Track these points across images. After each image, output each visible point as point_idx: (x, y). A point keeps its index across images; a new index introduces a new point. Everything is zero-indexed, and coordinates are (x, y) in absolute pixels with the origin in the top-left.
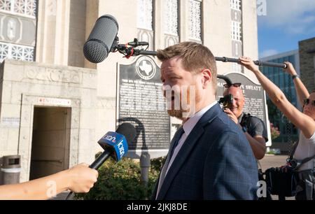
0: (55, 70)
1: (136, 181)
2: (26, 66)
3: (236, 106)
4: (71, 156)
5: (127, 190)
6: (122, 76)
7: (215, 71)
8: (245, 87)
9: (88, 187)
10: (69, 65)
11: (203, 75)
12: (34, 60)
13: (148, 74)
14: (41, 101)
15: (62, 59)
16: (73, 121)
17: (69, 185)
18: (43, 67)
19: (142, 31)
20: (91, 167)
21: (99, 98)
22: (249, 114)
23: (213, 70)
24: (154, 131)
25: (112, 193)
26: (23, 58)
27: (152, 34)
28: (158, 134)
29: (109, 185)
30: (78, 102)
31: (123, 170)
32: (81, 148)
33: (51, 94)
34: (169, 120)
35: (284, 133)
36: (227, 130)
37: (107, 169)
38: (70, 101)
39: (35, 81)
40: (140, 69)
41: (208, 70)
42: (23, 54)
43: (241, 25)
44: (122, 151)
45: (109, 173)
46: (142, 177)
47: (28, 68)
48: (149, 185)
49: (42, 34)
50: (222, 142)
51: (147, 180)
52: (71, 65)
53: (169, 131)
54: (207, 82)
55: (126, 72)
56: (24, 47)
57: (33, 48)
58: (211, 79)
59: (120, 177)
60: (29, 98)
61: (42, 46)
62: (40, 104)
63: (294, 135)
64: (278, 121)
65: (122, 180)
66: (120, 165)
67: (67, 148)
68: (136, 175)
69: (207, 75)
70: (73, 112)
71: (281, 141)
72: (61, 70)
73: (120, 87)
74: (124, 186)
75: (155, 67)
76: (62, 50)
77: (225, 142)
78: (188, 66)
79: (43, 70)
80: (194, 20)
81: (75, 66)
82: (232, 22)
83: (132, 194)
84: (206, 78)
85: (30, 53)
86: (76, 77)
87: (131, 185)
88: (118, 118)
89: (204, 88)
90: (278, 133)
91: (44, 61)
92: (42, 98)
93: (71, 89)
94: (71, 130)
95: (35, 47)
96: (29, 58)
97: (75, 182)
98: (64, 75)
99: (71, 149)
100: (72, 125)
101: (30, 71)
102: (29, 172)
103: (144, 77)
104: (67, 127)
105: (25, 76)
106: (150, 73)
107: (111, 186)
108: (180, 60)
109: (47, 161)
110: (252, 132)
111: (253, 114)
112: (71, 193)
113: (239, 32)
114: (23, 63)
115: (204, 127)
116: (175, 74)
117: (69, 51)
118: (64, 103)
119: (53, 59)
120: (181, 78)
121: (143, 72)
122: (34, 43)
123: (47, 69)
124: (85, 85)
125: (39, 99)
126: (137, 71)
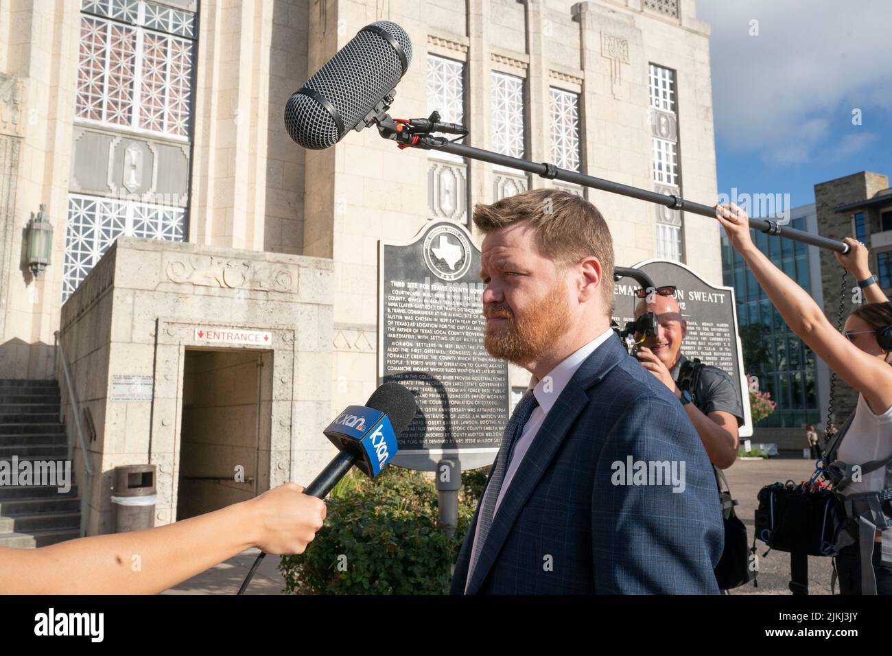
0: (234, 263)
1: (429, 524)
2: (166, 254)
3: (665, 341)
4: (273, 466)
5: (407, 545)
6: (391, 273)
7: (609, 260)
8: (686, 295)
9: (301, 541)
10: (266, 249)
11: (583, 270)
12: (186, 237)
13: (452, 267)
14: (201, 335)
15: (250, 237)
16: (277, 383)
17: (256, 536)
18: (206, 254)
19: (440, 166)
20: (309, 491)
21: (338, 327)
22: (697, 361)
23: (606, 259)
24: (469, 403)
25: (370, 554)
26: (159, 234)
27: (464, 171)
28: (478, 410)
29: (364, 534)
30: (289, 336)
31: (397, 499)
32: (297, 446)
33: (225, 319)
34: (506, 376)
35: (785, 404)
36: (645, 394)
37: (358, 496)
38: (269, 334)
39: (187, 289)
40: (433, 256)
41: (594, 258)
42: (160, 226)
43: (677, 148)
44: (381, 452)
45: (363, 505)
46: (442, 515)
47: (171, 257)
48: (459, 535)
49: (205, 177)
50: (635, 423)
51: (453, 521)
52: (272, 250)
53: (505, 403)
54: (591, 286)
55: (401, 264)
56: (161, 210)
57: (182, 211)
58: (599, 281)
59: (390, 514)
60: (173, 329)
61: (203, 206)
62: (199, 342)
63: (810, 411)
64: (770, 378)
65: (395, 523)
66: (389, 486)
67: (263, 447)
68: (428, 511)
69: (592, 271)
70: (278, 360)
71: (779, 426)
72: (247, 260)
73: (386, 300)
74: (400, 536)
75: (468, 250)
76: (251, 213)
77: (642, 424)
78: (547, 247)
79: (205, 261)
80: (564, 136)
81: (281, 251)
82: (656, 140)
83: (418, 555)
84: (590, 279)
85: (175, 223)
86: (284, 276)
87: (414, 535)
88: (381, 375)
89: (580, 301)
90: (771, 406)
91: (208, 240)
92: (205, 330)
93: (270, 306)
94: (274, 405)
95: (188, 208)
96: (173, 236)
97: (269, 530)
98: (255, 273)
99: (273, 449)
100: (276, 393)
101: (176, 265)
102: (175, 505)
103: (443, 275)
104: (264, 397)
105: (164, 279)
106: (458, 265)
107: (368, 538)
108: (531, 233)
109: (218, 479)
110: (705, 403)
111: (708, 359)
112: (262, 555)
113: (672, 165)
114: (160, 247)
115: (588, 391)
116: (515, 265)
117: (267, 216)
118: (258, 340)
119: (231, 236)
120: (529, 274)
121: (442, 264)
122: (185, 198)
123: (215, 260)
124: (305, 295)
125: (198, 330)
126: (427, 261)
